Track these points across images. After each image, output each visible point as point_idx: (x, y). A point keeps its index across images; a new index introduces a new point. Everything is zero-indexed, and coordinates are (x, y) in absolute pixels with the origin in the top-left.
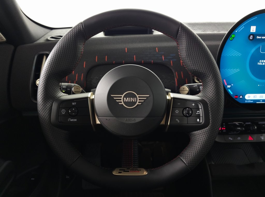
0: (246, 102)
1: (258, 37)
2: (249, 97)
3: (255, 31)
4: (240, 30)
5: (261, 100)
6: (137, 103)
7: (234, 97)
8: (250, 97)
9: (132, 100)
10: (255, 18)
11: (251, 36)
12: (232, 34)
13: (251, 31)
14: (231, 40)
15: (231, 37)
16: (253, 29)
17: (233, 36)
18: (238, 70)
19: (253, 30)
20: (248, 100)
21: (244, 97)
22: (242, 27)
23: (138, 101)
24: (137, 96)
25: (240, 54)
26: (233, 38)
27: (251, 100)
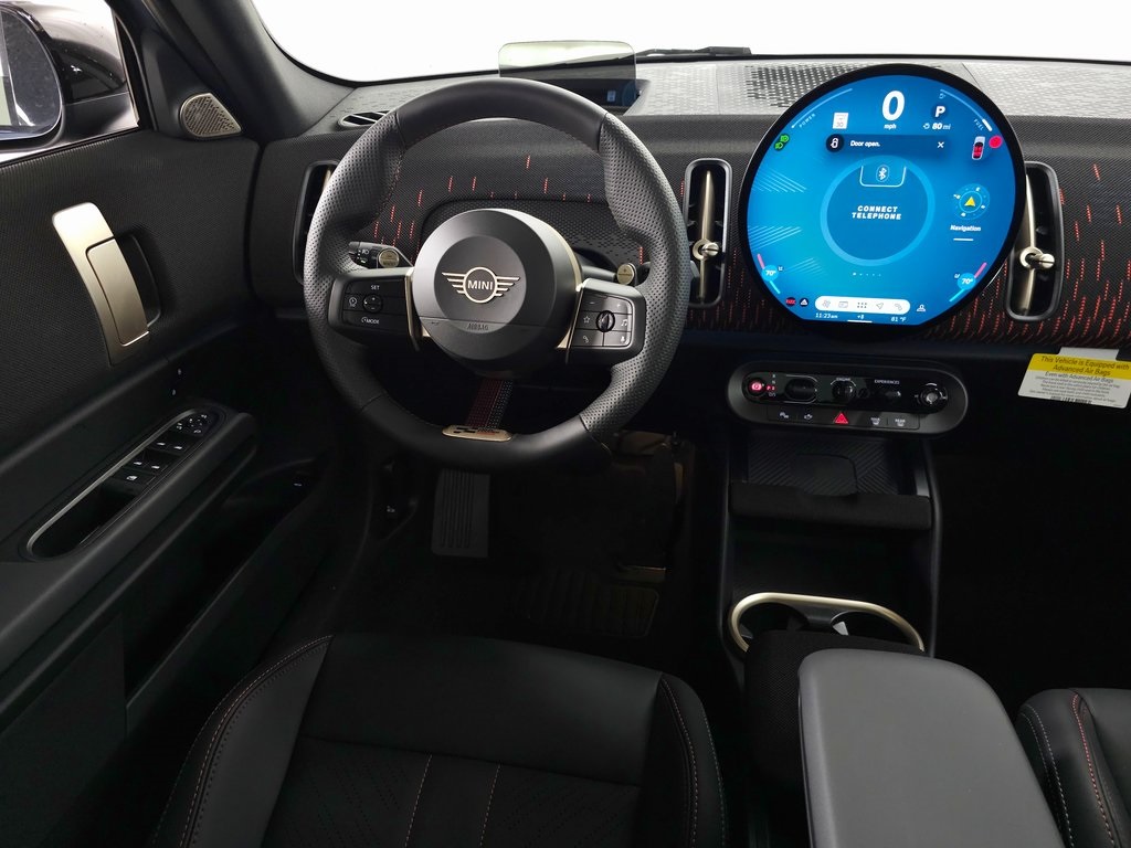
0: (818, 316)
1: (854, 143)
2: (827, 303)
3: (845, 127)
4: (804, 123)
5: (860, 314)
6: (494, 294)
7: (784, 302)
8: (830, 305)
9: (485, 285)
10: (847, 90)
11: (835, 141)
12: (783, 131)
13: (835, 126)
14: (778, 150)
15: (779, 141)
16: (841, 121)
17: (783, 138)
18: (798, 230)
19: (839, 124)
20: (823, 312)
21: (811, 302)
22: (810, 114)
23: (496, 289)
24: (496, 278)
25: (802, 189)
26: (785, 144)
27: (833, 313)
